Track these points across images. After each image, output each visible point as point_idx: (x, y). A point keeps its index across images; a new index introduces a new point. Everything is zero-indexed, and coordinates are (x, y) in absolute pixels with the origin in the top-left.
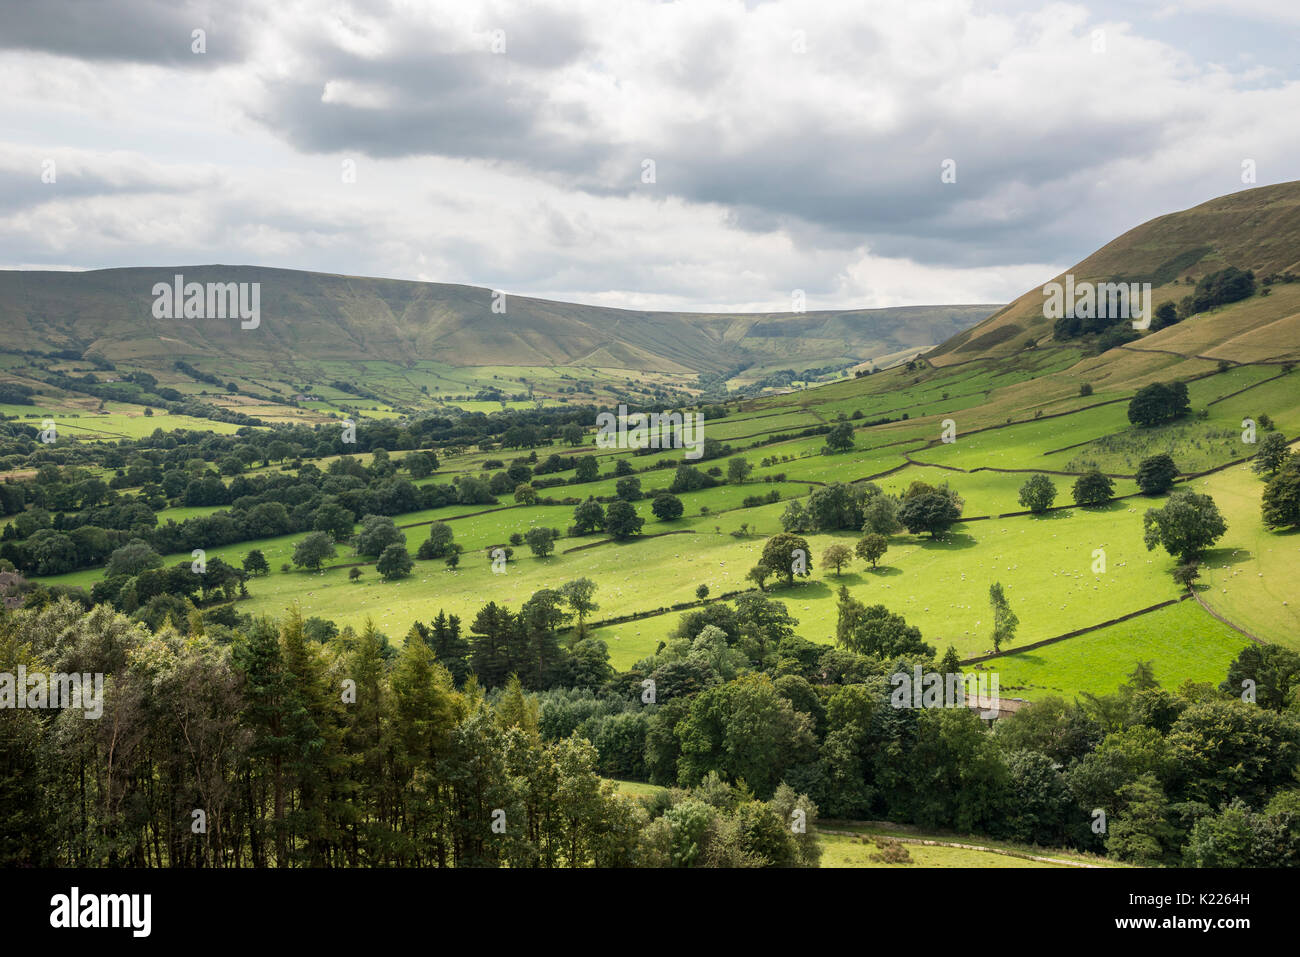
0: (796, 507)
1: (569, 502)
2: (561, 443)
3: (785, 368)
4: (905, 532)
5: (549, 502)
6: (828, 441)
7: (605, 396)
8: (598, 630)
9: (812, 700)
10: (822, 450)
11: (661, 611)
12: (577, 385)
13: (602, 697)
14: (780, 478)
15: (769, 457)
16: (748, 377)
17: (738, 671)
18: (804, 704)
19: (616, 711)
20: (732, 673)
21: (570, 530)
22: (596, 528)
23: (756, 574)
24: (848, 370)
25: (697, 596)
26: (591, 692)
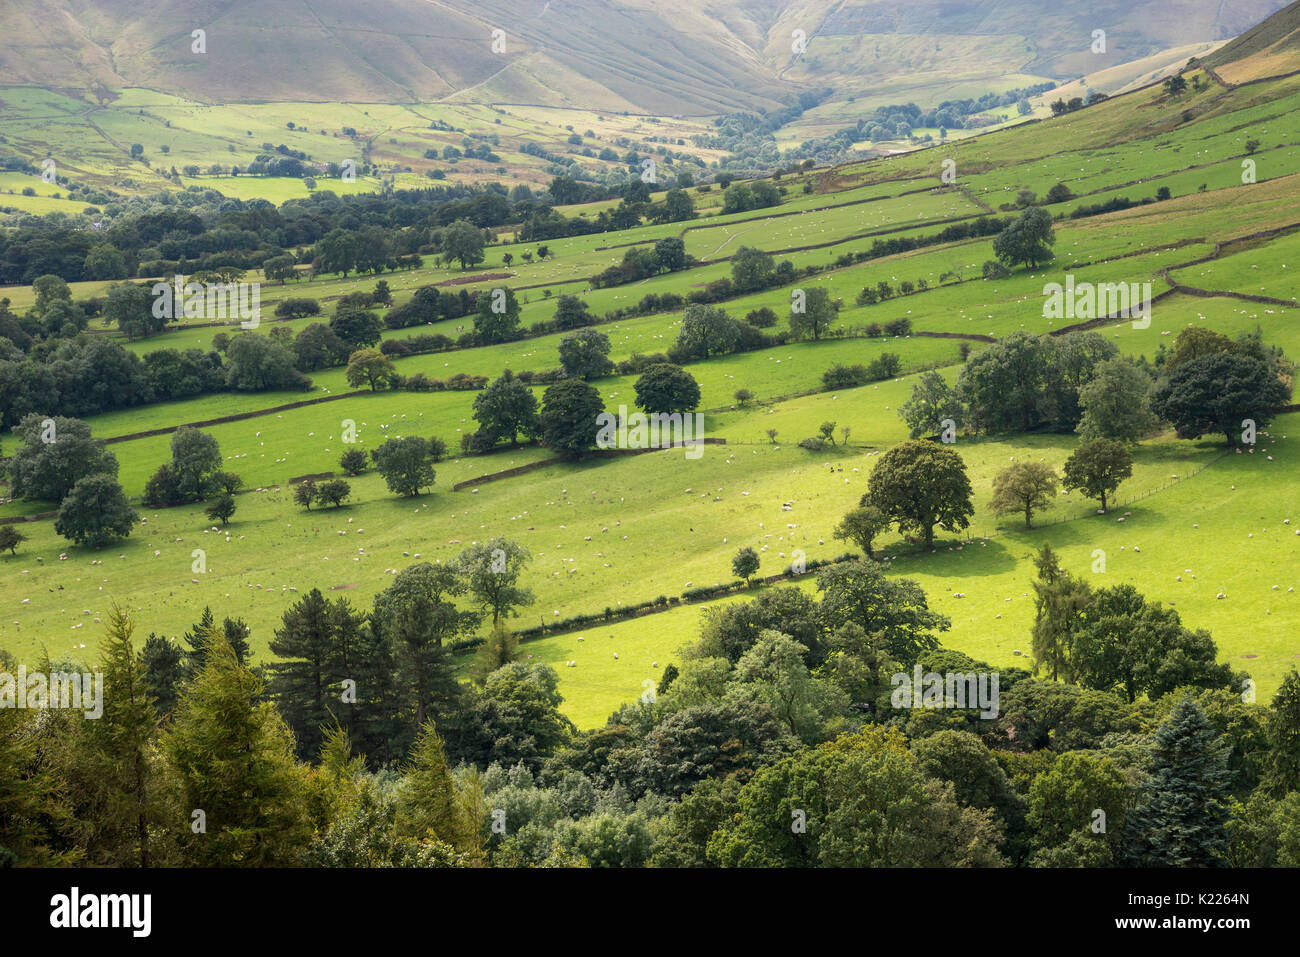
0: (935, 387)
1: (460, 384)
2: (438, 262)
3: (898, 102)
4: (1169, 436)
5: (419, 385)
6: (998, 249)
7: (523, 166)
8: (532, 644)
9: (995, 783)
10: (986, 268)
11: (662, 604)
12: (466, 143)
13: (550, 782)
14: (898, 329)
15: (874, 286)
16: (821, 121)
17: (831, 725)
18: (979, 791)
19: (579, 810)
20: (817, 729)
21: (467, 440)
22: (521, 437)
23: (857, 526)
24: (1033, 101)
25: (736, 571)
26: (528, 773)
